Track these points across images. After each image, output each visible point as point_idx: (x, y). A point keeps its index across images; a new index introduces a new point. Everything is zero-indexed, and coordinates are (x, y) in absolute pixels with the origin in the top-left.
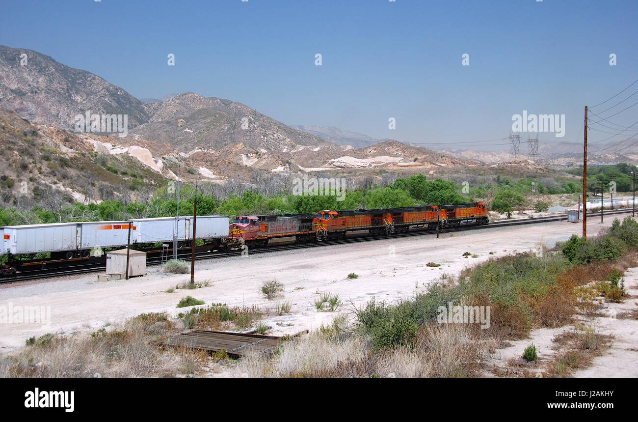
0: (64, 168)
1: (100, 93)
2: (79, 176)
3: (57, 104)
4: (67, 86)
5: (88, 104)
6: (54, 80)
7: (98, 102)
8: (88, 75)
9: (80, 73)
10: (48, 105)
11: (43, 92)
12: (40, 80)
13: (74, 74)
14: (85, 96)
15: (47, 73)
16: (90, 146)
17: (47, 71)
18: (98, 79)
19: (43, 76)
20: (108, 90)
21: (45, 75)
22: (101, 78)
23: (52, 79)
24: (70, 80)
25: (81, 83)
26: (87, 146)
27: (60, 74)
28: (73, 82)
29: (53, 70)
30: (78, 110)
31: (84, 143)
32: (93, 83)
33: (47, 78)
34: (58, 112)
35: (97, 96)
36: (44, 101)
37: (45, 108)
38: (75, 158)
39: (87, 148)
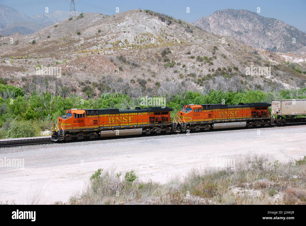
0: (276, 71)
1: (281, 30)
2: (284, 75)
3: (258, 38)
4: (264, 28)
5: (275, 36)
6: (257, 25)
7: (280, 35)
8: (275, 21)
9: (270, 20)
10: (253, 38)
11: (251, 32)
12: (250, 25)
13: (267, 21)
14: (273, 32)
15: (253, 21)
16: (283, 59)
17: (253, 20)
18: (280, 22)
19: (251, 23)
20: (286, 28)
21: (252, 23)
22: (282, 21)
23: (255, 24)
24: (265, 24)
25: (271, 25)
26: (281, 59)
27: (260, 21)
28: (267, 25)
29: (256, 19)
30: (269, 40)
31: (280, 57)
32: (278, 25)
33: (253, 24)
34: (258, 42)
35: (279, 32)
36: (251, 37)
37: (252, 40)
38: (280, 65)
39: (282, 60)
